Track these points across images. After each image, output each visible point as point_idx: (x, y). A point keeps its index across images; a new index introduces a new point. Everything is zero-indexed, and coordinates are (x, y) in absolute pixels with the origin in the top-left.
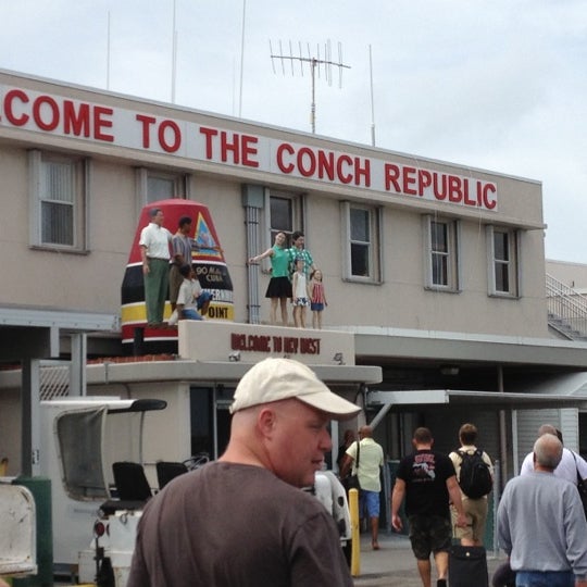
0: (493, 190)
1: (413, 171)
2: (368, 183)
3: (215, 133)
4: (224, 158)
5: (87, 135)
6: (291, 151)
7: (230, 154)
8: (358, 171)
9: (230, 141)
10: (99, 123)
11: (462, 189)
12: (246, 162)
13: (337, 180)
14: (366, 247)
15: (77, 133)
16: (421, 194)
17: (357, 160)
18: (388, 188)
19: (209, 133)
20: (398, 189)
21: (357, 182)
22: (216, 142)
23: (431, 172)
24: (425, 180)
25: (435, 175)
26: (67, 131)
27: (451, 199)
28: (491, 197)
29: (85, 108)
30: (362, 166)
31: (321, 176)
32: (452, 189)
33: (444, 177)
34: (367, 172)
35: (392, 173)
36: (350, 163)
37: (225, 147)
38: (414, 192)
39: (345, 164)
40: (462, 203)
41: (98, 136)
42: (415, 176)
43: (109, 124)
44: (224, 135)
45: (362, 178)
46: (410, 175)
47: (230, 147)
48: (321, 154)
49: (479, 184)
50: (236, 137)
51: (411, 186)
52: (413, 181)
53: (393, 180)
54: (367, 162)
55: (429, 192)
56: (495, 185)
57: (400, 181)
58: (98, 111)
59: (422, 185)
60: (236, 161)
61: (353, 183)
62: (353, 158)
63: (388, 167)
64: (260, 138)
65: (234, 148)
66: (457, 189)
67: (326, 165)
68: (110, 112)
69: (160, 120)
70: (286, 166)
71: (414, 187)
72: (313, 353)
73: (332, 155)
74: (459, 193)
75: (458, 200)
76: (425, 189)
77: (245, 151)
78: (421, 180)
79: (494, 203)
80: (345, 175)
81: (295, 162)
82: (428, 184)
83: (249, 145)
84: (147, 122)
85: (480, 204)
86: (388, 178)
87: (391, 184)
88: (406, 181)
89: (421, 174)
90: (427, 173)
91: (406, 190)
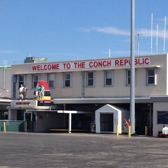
0: (148, 59)
3: (77, 63)
7: (80, 66)
8: (108, 63)
9: (80, 64)
12: (83, 67)
13: (103, 66)
16: (125, 65)
19: (76, 64)
21: (108, 66)
22: (77, 65)
25: (129, 60)
28: (147, 61)
29: (55, 65)
30: (109, 62)
31: (99, 66)
36: (106, 62)
37: (79, 65)
38: (123, 65)
39: (105, 63)
40: (138, 64)
43: (59, 66)
46: (122, 61)
48: (99, 62)
50: (81, 63)
52: (123, 62)
57: (119, 63)
58: (57, 65)
60: (81, 67)
61: (107, 66)
63: (116, 61)
67: (100, 64)
69: (67, 64)
70: (91, 66)
71: (124, 63)
74: (137, 62)
76: (126, 63)
77: (83, 65)
78: (125, 61)
79: (148, 63)
80: (105, 65)
81: (93, 65)
82: (127, 62)
83: (84, 64)
84: (65, 64)
85: (143, 64)
86: (116, 63)
87: (117, 64)
88: (121, 63)
89: (125, 60)
90: (127, 60)
91: (121, 65)
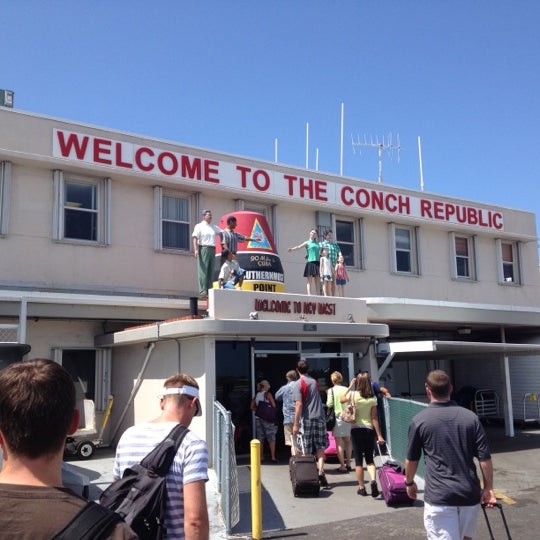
0: (500, 217)
1: (441, 204)
2: (408, 212)
3: (295, 179)
4: (302, 195)
5: (199, 178)
6: (352, 191)
7: (306, 192)
8: (401, 204)
9: (306, 184)
10: (208, 171)
11: (477, 216)
12: (318, 197)
13: (385, 209)
14: (408, 253)
15: (192, 176)
16: (448, 219)
17: (400, 197)
18: (423, 215)
19: (291, 179)
20: (430, 216)
21: (401, 211)
22: (296, 185)
23: (455, 206)
24: (450, 210)
25: (458, 208)
26: (184, 175)
27: (470, 222)
28: (499, 221)
29: (197, 162)
30: (404, 201)
31: (374, 207)
32: (470, 216)
33: (464, 209)
34: (407, 205)
35: (426, 205)
36: (395, 199)
37: (303, 188)
38: (442, 218)
39: (391, 200)
40: (478, 224)
41: (207, 179)
42: (443, 208)
43: (216, 172)
44: (302, 180)
45: (404, 208)
46: (439, 207)
47: (306, 188)
48: (374, 194)
49: (490, 214)
50: (311, 182)
51: (439, 214)
52: (441, 211)
53: (428, 209)
54: (408, 199)
55: (453, 218)
56: (501, 214)
57: (432, 211)
58: (207, 163)
59: (448, 213)
60: (311, 197)
61: (397, 211)
62: (397, 196)
63: (423, 202)
64: (328, 183)
65: (310, 188)
66: (474, 216)
67: (377, 200)
68: (217, 164)
69: (254, 170)
70: (348, 200)
71: (443, 214)
72: (330, 314)
73: (381, 194)
74: (476, 219)
75: (475, 223)
76: (450, 216)
77: (318, 190)
78: (447, 210)
79: (501, 225)
80: (391, 207)
81: (354, 198)
82: (452, 213)
83: (321, 187)
84: (244, 171)
85: (490, 226)
86: (423, 209)
87: (425, 213)
88: (436, 210)
89: (447, 206)
90: (452, 206)
91: (437, 216)
